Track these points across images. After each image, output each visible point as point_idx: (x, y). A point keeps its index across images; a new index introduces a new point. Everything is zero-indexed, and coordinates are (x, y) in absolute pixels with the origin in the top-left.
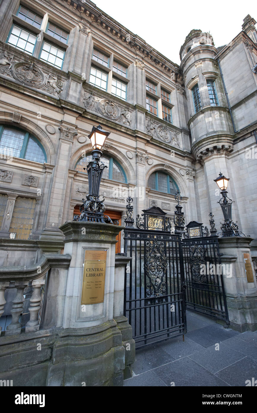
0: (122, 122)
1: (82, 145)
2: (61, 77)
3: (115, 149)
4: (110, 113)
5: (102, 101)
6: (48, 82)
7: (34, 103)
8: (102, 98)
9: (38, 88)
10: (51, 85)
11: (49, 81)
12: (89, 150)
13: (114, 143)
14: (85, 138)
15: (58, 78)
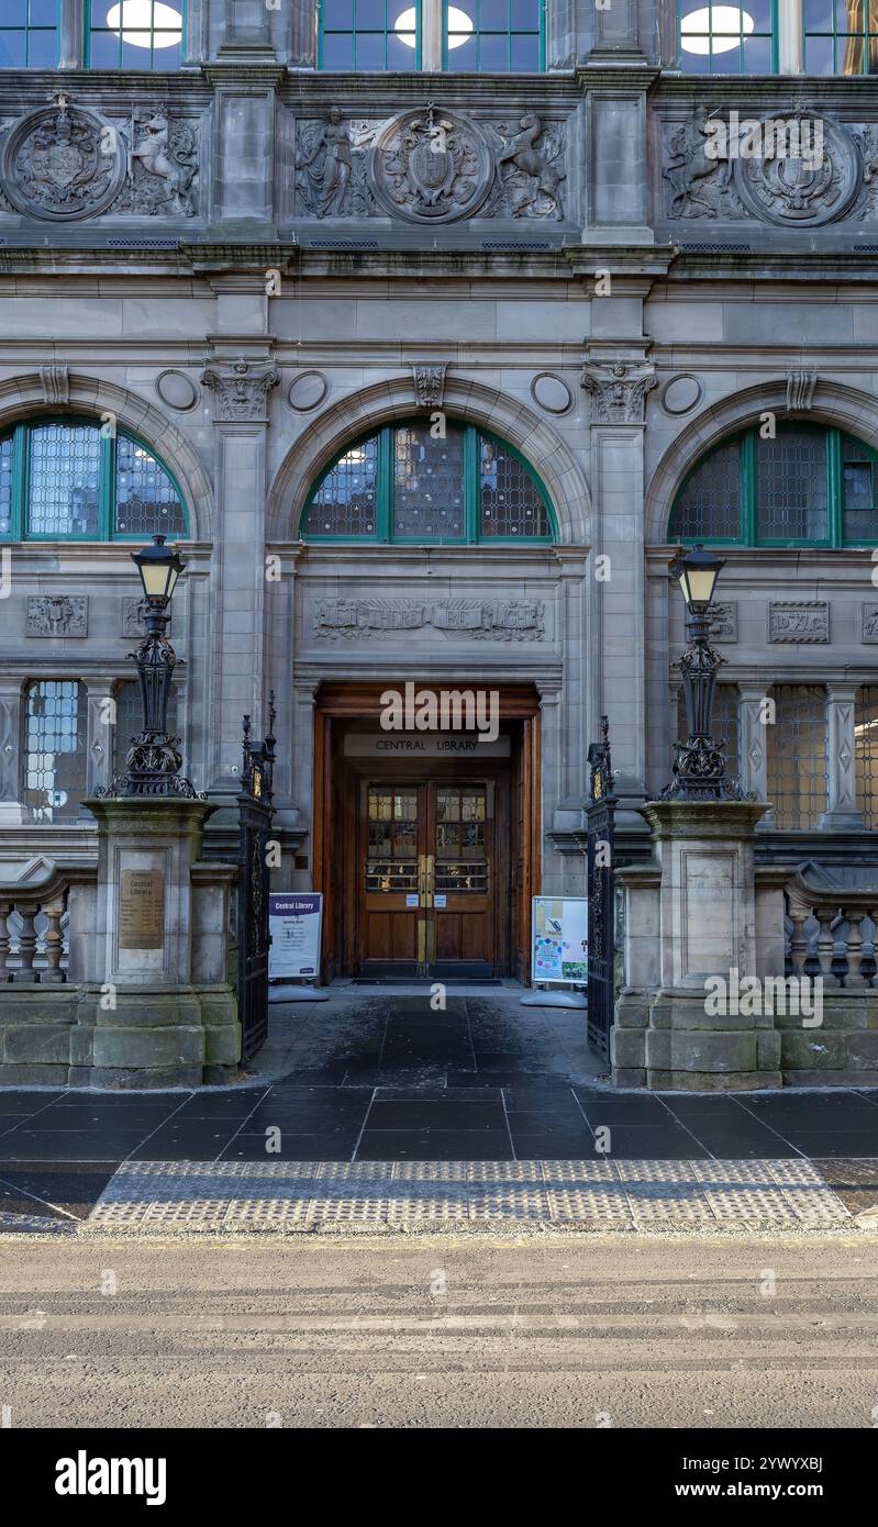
0: (508, 211)
1: (313, 416)
2: (181, 104)
3: (472, 388)
4: (434, 187)
5: (384, 136)
6: (136, 158)
7: (99, 296)
8: (386, 117)
9: (105, 213)
10: (148, 168)
11: (136, 154)
12: (348, 428)
13: (462, 357)
14: (319, 380)
15: (171, 117)
